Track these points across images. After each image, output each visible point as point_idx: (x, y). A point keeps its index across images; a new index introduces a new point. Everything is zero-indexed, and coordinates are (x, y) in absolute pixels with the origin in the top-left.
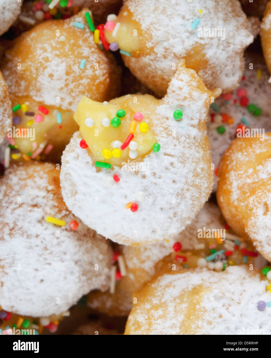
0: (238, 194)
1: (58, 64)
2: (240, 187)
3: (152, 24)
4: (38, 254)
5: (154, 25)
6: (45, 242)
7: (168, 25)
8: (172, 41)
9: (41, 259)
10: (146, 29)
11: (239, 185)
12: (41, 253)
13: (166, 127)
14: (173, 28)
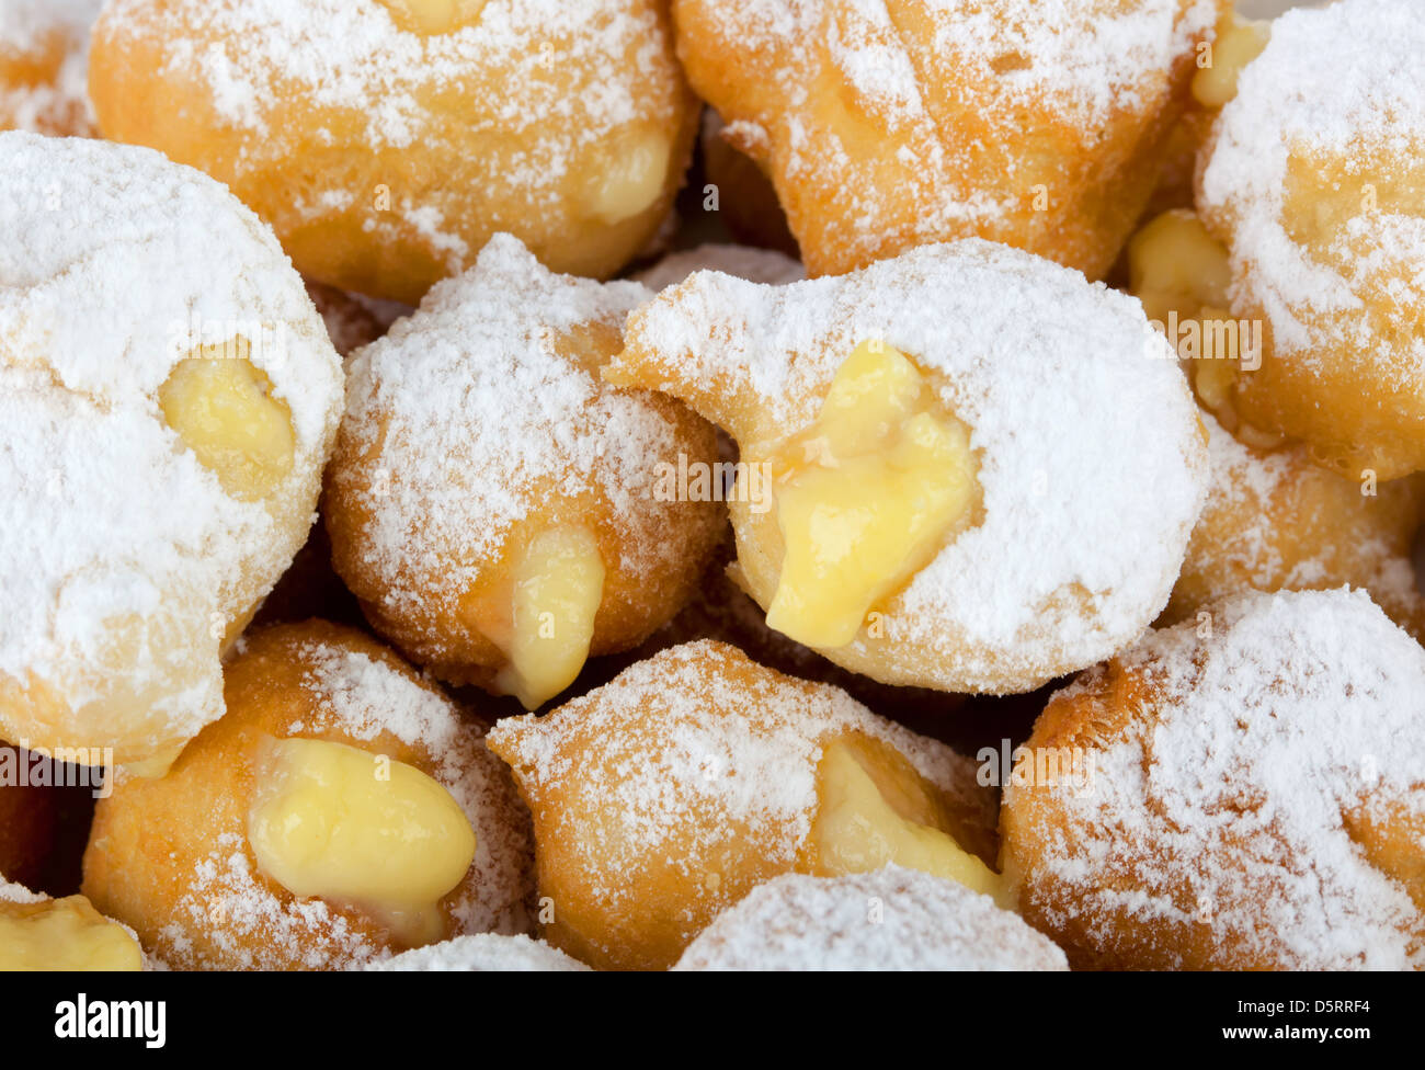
0: (984, 200)
1: (680, 756)
2: (960, 189)
3: (506, 484)
4: (1298, 700)
5: (508, 475)
6: (1255, 696)
7: (504, 431)
8: (549, 412)
9: (1312, 683)
10: (523, 501)
11: (957, 194)
12: (1292, 695)
13: (818, 348)
14: (508, 413)
